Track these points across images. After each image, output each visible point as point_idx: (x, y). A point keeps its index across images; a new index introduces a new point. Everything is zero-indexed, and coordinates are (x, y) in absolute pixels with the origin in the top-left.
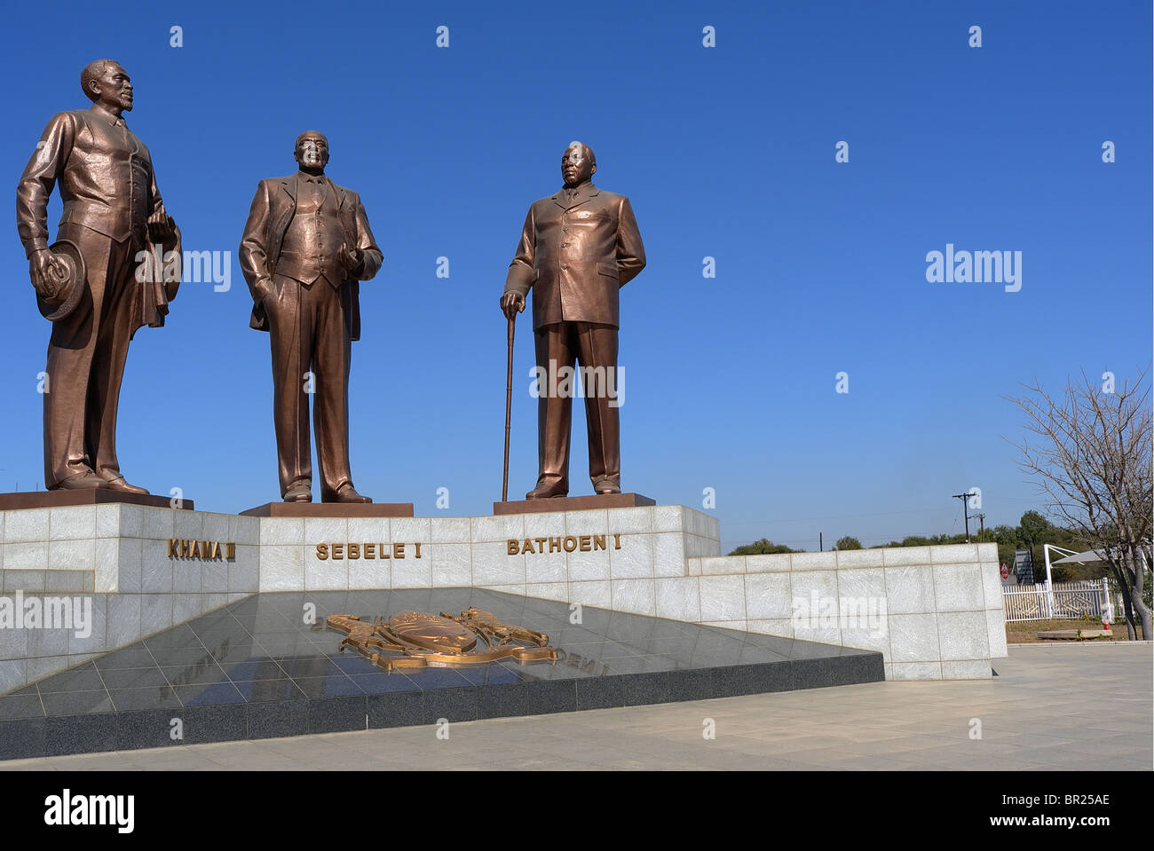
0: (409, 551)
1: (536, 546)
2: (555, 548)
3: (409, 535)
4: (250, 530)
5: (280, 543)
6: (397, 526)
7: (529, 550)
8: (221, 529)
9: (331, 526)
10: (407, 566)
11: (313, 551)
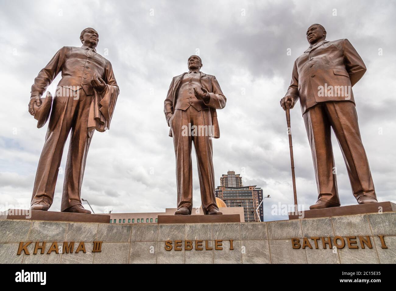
0: (226, 245)
1: (313, 243)
2: (328, 246)
3: (225, 234)
4: (120, 233)
5: (142, 240)
6: (217, 228)
7: (308, 246)
8: (88, 233)
9: (175, 229)
10: (224, 256)
11: (163, 245)
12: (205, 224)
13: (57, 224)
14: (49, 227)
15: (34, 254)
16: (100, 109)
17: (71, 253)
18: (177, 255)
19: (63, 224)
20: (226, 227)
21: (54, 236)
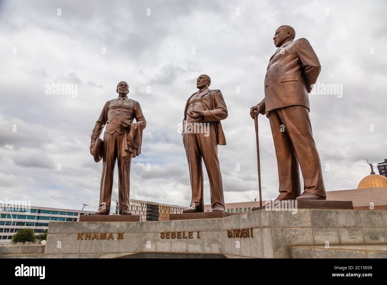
0: (195, 235)
3: (195, 227)
4: (135, 227)
5: (149, 232)
6: (190, 223)
8: (114, 228)
9: (166, 224)
10: (194, 242)
11: (160, 235)
12: (183, 220)
13: (95, 223)
14: (92, 225)
15: (86, 239)
16: (128, 143)
17: (105, 239)
18: (167, 241)
19: (99, 223)
20: (196, 222)
21: (95, 230)
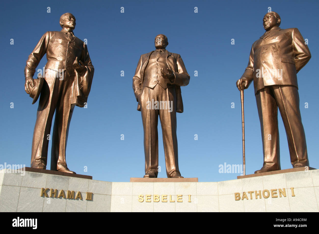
0: (185, 199)
1: (248, 195)
4: (104, 188)
7: (245, 198)
8: (82, 186)
9: (146, 186)
10: (184, 206)
13: (62, 178)
14: (57, 180)
